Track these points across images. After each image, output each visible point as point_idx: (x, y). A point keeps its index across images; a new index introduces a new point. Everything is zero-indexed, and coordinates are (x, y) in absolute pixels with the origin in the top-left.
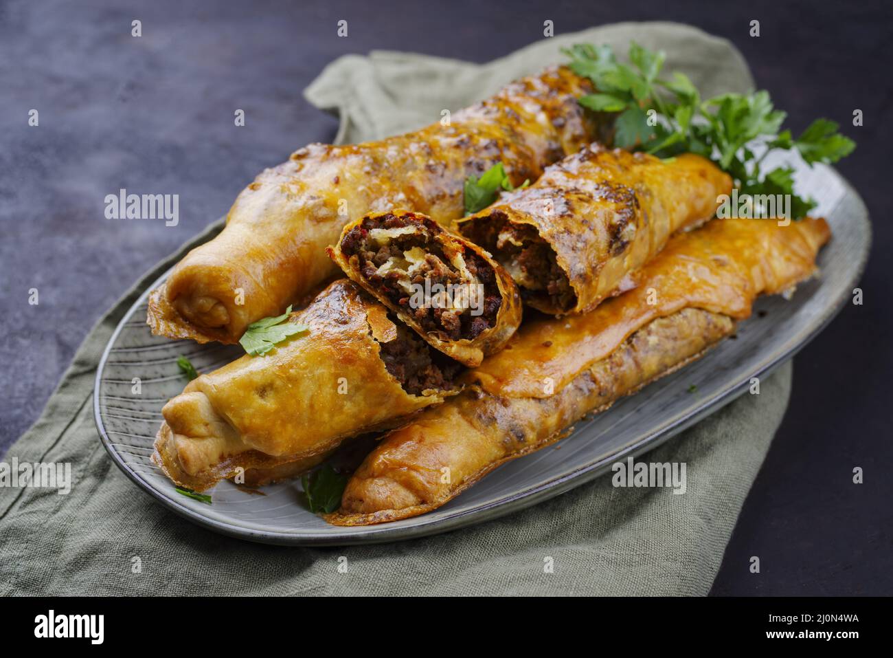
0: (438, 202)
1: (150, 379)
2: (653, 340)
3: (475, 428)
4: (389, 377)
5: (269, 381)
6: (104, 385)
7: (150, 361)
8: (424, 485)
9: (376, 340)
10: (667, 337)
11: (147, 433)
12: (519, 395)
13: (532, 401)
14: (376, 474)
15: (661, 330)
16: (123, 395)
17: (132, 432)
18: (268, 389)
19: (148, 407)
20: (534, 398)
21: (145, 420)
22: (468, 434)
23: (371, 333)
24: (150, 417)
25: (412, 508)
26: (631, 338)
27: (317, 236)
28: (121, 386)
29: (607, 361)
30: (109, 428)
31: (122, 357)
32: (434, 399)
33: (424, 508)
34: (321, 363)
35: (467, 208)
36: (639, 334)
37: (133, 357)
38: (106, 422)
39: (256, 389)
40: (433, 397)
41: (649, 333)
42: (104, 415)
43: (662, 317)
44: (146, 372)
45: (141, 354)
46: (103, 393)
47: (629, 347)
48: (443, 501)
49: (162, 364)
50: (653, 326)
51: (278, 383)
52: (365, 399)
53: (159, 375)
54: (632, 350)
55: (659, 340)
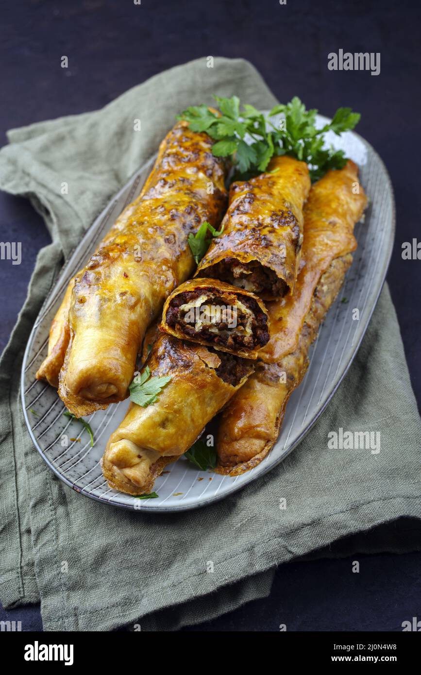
0: (179, 260)
1: (60, 434)
2: (325, 288)
3: (271, 386)
4: (226, 384)
5: (165, 418)
6: (47, 454)
7: (52, 422)
8: (266, 433)
9: (211, 368)
10: (331, 283)
11: (87, 469)
12: (283, 357)
13: (289, 356)
14: (238, 439)
15: (326, 281)
16: (59, 453)
17: (81, 474)
18: (166, 422)
19: (73, 451)
20: (289, 354)
21: (78, 462)
22: (270, 392)
23: (207, 365)
24: (79, 458)
25: (266, 448)
26: (315, 293)
27: (136, 316)
28: (53, 448)
29: (311, 312)
30: (72, 479)
31: (40, 429)
32: (245, 380)
33: (270, 444)
34: (188, 395)
35: (194, 254)
36: (318, 289)
37: (44, 426)
38: (68, 477)
39: (159, 425)
40: (244, 380)
41: (322, 286)
42: (63, 473)
43: (325, 273)
44: (55, 431)
45: (46, 421)
46: (51, 460)
47: (316, 298)
48: (276, 435)
49: (58, 420)
50: (322, 281)
51: (170, 416)
52: (216, 401)
53: (61, 428)
54: (318, 299)
55: (328, 287)
